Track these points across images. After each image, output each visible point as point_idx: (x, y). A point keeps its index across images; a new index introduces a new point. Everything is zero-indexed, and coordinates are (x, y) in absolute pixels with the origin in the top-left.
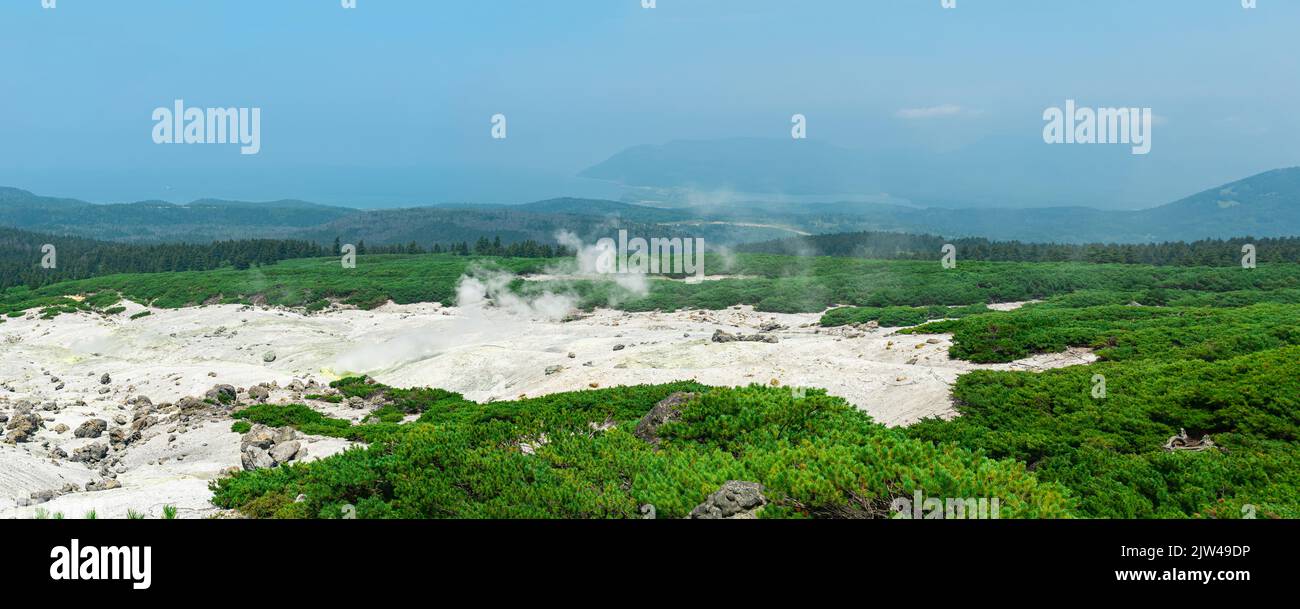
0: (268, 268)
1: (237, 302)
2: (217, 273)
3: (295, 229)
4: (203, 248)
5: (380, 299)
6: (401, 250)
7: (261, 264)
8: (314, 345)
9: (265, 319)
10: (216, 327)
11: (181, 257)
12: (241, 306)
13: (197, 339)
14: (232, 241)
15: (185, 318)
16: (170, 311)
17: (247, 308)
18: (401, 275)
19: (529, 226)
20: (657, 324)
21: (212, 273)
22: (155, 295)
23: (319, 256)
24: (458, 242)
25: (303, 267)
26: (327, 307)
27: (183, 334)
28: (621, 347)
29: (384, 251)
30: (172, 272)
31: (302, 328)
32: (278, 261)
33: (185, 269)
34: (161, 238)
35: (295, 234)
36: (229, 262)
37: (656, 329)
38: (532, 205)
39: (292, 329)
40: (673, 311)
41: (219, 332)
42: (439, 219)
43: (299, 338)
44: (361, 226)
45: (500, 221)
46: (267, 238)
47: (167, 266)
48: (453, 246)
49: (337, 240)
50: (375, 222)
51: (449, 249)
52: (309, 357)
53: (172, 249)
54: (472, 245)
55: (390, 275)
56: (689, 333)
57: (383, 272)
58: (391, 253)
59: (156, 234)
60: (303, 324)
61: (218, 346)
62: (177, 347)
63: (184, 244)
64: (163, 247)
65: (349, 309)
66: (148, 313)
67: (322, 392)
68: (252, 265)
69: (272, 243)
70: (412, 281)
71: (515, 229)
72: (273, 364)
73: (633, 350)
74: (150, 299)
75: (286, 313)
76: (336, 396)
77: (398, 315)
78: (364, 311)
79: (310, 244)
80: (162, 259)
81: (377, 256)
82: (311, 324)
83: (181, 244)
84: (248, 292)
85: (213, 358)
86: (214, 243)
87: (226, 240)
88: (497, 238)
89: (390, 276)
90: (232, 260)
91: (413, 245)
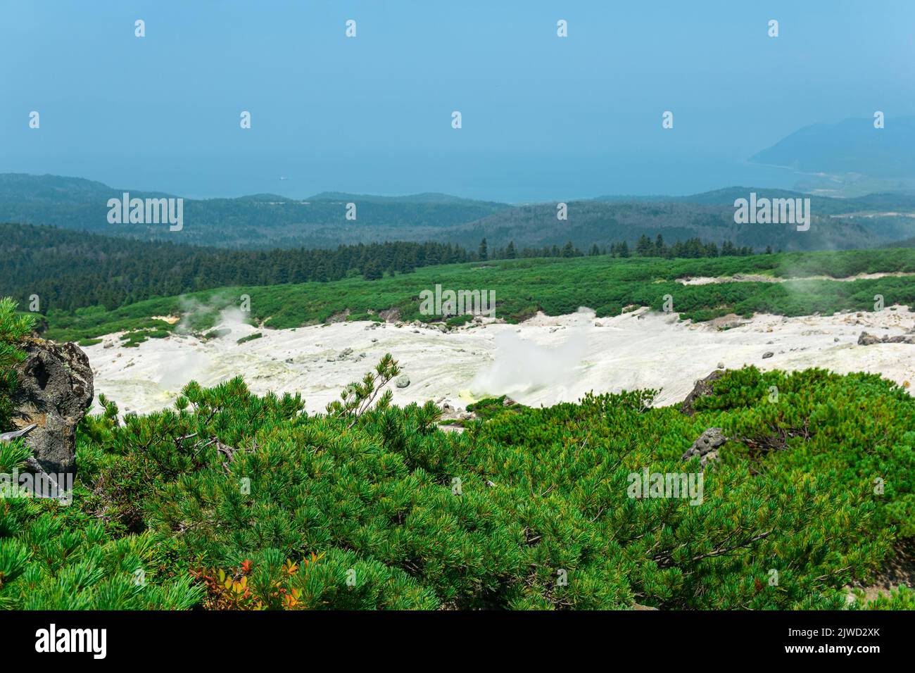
0: (403, 278)
1: (366, 318)
2: (343, 285)
3: (437, 229)
4: (327, 254)
5: (528, 310)
6: (556, 252)
7: (396, 273)
8: (453, 366)
9: (398, 338)
10: (341, 349)
11: (300, 266)
12: (370, 323)
13: (318, 364)
14: (361, 245)
15: (304, 340)
16: (287, 332)
17: (378, 325)
18: (553, 283)
19: (697, 222)
20: (810, 328)
21: (337, 284)
22: (268, 313)
23: (464, 262)
24: (618, 241)
25: (443, 275)
26: (470, 322)
27: (302, 360)
28: (770, 355)
29: (536, 254)
30: (290, 283)
31: (441, 346)
32: (416, 269)
33: (304, 279)
34: (275, 242)
35: (437, 235)
36: (357, 270)
37: (810, 334)
38: (700, 196)
39: (431, 349)
40: (832, 315)
41: (344, 355)
42: (599, 214)
43: (438, 359)
44: (511, 225)
45: (665, 216)
46: (402, 240)
47: (283, 278)
48: (613, 247)
49: (484, 242)
50: (528, 219)
51: (608, 250)
52: (448, 380)
53: (289, 255)
54: (633, 245)
55: (542, 282)
56: (840, 338)
57: (533, 279)
58: (545, 256)
59: (270, 237)
60: (442, 342)
61: (343, 372)
62: (294, 374)
63: (303, 249)
64: (277, 253)
65: (495, 323)
66: (259, 336)
67: (458, 417)
68: (386, 274)
69: (409, 247)
70: (564, 288)
71: (682, 225)
72: (406, 390)
73: (782, 357)
74: (261, 318)
75: (422, 330)
76: (471, 420)
77: (548, 328)
78: (510, 326)
79: (453, 247)
80: (276, 268)
81: (528, 261)
82: (451, 342)
83: (300, 249)
84: (381, 305)
85: (336, 386)
86: (340, 247)
87: (355, 243)
88: (660, 237)
89: (541, 284)
90: (362, 268)
91: (569, 247)
